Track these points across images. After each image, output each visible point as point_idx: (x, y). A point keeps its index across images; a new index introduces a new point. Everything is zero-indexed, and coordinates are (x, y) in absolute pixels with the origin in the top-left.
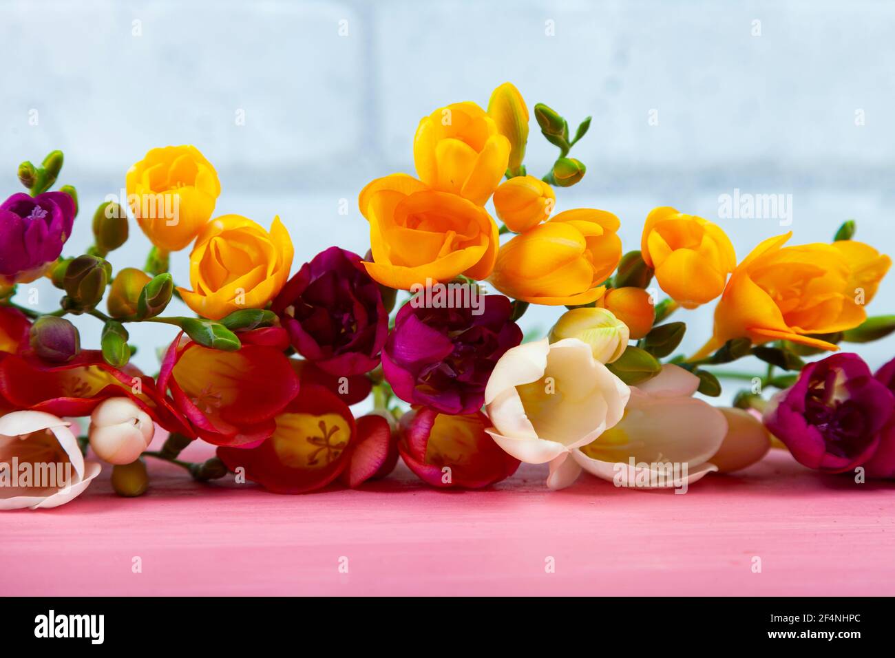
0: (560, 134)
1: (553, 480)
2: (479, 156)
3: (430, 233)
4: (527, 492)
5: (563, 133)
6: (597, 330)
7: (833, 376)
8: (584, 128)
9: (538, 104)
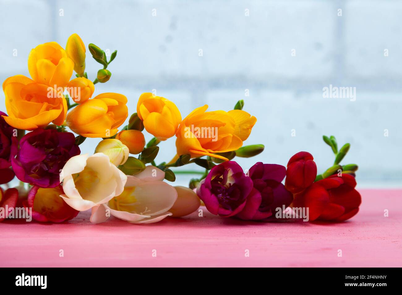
0: (102, 58)
1: (93, 219)
2: (56, 67)
3: (36, 103)
4: (82, 225)
5: (103, 58)
6: (113, 149)
7: (227, 172)
8: (114, 56)
9: (90, 44)
